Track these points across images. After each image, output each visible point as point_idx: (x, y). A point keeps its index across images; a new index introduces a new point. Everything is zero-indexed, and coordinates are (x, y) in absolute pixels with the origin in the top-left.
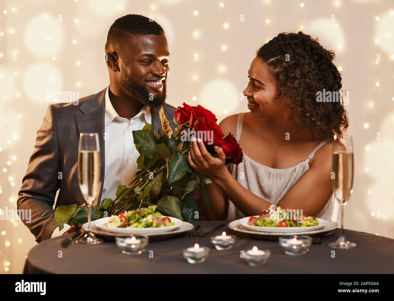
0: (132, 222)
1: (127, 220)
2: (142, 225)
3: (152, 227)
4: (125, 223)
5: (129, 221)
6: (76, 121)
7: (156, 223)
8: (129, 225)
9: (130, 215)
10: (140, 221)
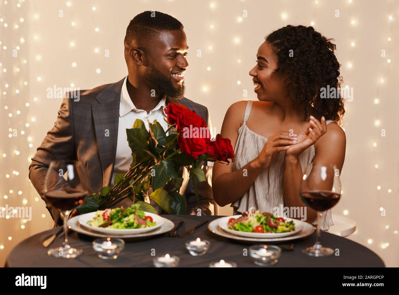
0: (113, 221)
1: (110, 219)
2: (123, 225)
3: (132, 227)
4: (108, 222)
5: (112, 220)
6: (91, 110)
7: (136, 223)
8: (111, 224)
9: (113, 214)
10: (122, 220)
